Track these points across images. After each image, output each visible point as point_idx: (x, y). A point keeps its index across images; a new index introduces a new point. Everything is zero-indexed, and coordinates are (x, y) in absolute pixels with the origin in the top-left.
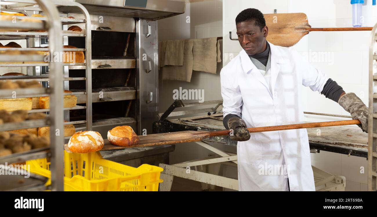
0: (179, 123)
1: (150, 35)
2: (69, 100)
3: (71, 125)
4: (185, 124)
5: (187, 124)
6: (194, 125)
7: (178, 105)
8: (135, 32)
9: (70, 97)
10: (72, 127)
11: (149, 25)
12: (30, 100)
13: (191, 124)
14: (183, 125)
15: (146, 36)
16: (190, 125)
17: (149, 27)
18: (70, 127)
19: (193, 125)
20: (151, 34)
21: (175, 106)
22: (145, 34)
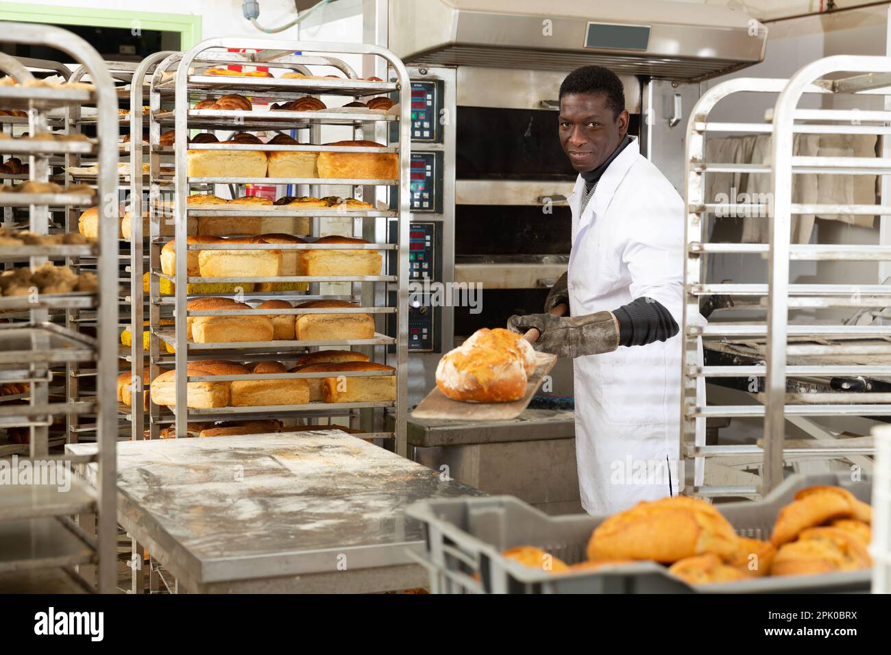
0: (722, 350)
1: (678, 121)
2: (363, 260)
3: (366, 316)
4: (735, 353)
5: (738, 351)
6: (753, 354)
7: (720, 303)
8: (639, 113)
9: (365, 253)
10: (367, 320)
11: (678, 95)
12: (275, 256)
13: (748, 353)
14: (729, 354)
15: (670, 122)
16: (746, 355)
17: (678, 100)
18: (361, 319)
19: (751, 356)
20: (680, 117)
21: (714, 304)
22: (665, 118)
